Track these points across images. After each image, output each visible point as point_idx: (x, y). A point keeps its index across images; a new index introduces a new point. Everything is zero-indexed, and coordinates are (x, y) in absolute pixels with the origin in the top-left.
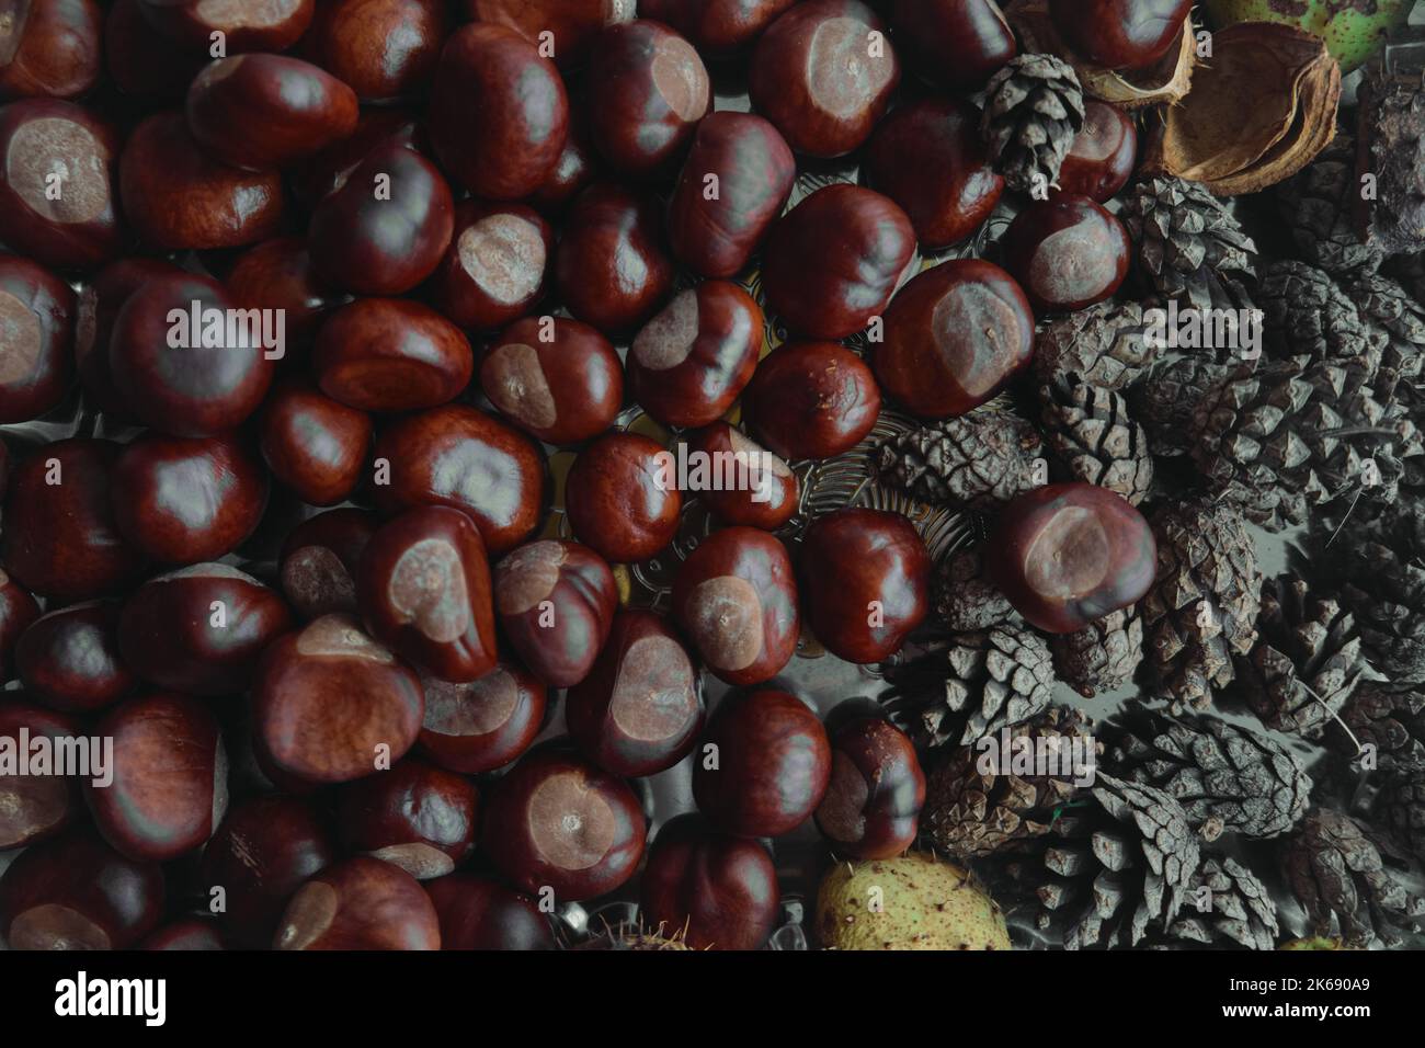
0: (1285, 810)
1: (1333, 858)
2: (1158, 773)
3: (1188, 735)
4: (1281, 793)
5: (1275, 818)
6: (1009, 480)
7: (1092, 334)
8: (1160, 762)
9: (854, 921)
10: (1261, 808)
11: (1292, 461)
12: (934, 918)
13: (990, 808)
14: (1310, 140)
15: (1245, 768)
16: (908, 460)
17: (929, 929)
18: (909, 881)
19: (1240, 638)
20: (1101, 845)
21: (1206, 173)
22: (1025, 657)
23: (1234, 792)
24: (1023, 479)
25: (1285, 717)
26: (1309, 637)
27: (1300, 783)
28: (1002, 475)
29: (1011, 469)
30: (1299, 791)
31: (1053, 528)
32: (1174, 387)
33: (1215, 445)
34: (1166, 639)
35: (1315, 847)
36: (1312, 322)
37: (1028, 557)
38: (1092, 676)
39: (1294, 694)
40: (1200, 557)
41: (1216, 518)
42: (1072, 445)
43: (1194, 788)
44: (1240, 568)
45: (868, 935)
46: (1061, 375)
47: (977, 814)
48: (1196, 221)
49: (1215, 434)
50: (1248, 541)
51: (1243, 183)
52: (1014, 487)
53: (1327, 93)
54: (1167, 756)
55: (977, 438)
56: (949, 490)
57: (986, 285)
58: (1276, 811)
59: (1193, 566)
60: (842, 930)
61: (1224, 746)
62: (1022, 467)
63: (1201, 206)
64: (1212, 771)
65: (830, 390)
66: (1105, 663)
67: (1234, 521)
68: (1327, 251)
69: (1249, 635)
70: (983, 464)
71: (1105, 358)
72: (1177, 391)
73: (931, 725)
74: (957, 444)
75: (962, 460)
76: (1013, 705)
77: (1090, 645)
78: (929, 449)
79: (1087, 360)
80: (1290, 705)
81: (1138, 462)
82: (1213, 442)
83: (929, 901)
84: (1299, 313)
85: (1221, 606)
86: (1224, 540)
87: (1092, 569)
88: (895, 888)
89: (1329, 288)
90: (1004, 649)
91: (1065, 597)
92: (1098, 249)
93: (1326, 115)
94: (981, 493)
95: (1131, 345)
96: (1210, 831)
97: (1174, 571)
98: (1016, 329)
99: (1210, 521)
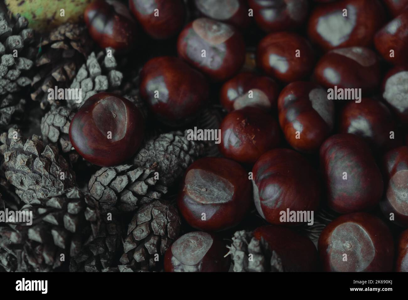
6: (150, 147)
7: (162, 225)
28: (155, 147)
29: (153, 151)
40: (53, 168)
71: (149, 219)
76: (85, 74)
81: (105, 187)
85: (31, 155)
86: (48, 181)
95: (143, 231)
97: (59, 160)
98: (195, 198)
99: (57, 187)
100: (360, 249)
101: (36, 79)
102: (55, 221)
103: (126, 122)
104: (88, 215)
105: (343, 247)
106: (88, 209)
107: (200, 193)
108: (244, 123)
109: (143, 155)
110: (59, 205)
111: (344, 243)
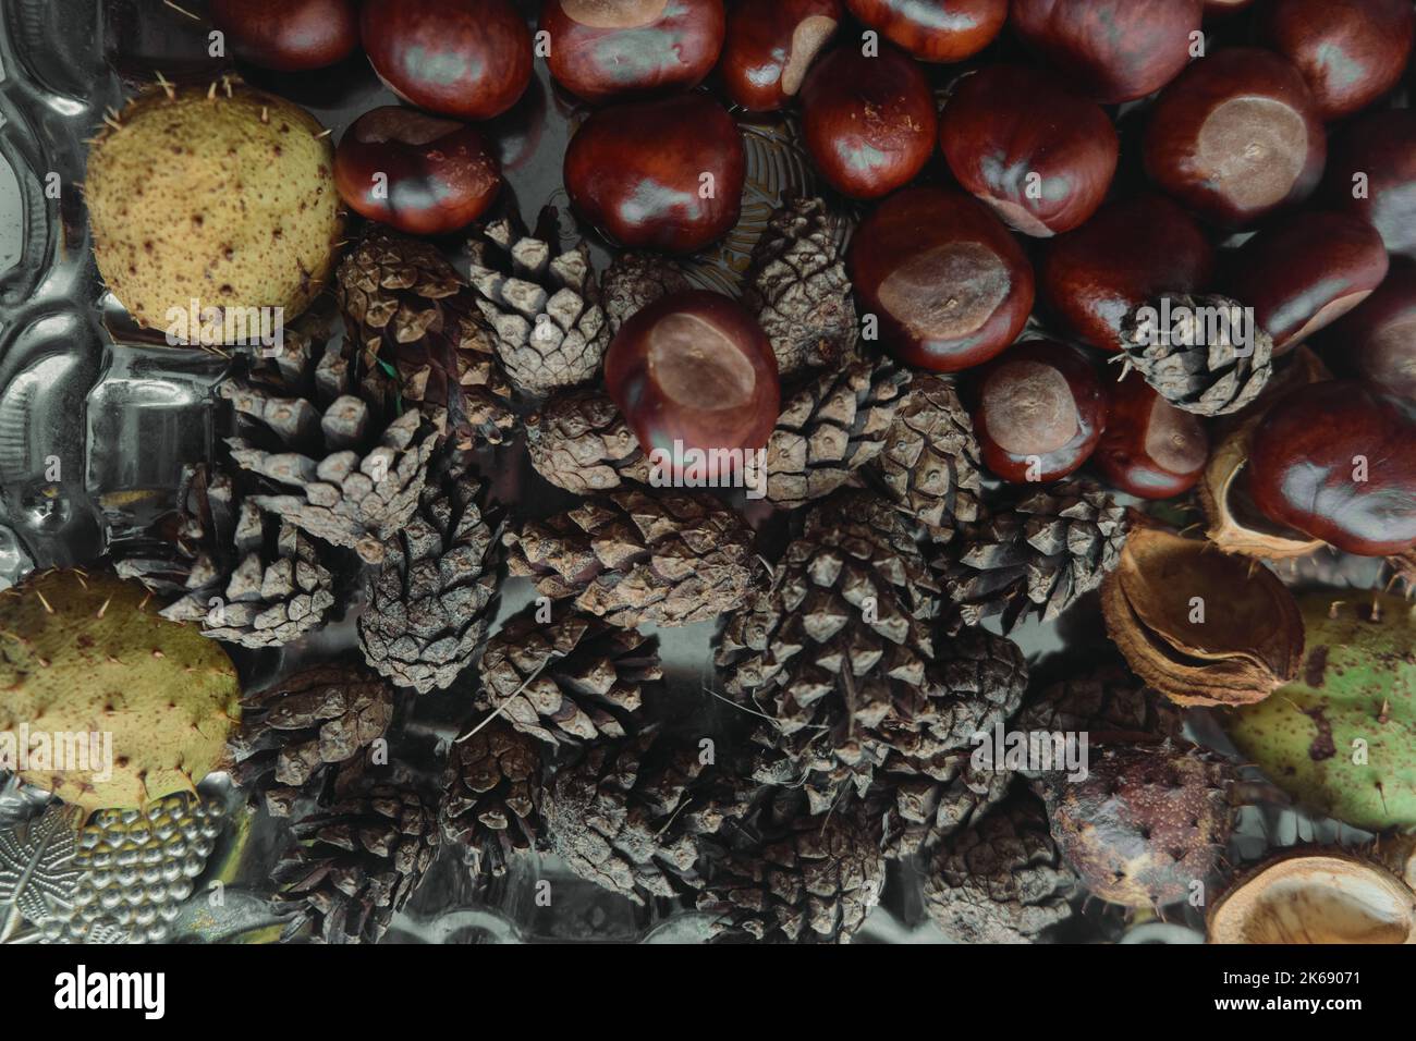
0: (392, 652)
1: (335, 707)
2: (436, 510)
3: (480, 544)
4: (413, 645)
5: (382, 639)
6: (781, 326)
7: (949, 427)
8: (448, 512)
9: (262, 121)
10: (394, 622)
11: (812, 622)
12: (265, 224)
13: (397, 293)
14: (1174, 677)
15: (441, 605)
16: (801, 220)
17: (252, 214)
18: (310, 204)
19: (597, 593)
20: (353, 405)
21: (1129, 575)
22: (574, 343)
23: (414, 592)
24: (782, 342)
25: (502, 653)
26: (598, 671)
27: (424, 671)
28: (788, 317)
29: (795, 327)
30: (415, 668)
31: (730, 352)
32: (887, 524)
33: (828, 541)
34: (595, 512)
35: (348, 690)
36: (963, 681)
37: (698, 319)
38: (552, 424)
39: (531, 657)
40: (692, 543)
41: (737, 566)
42: (824, 390)
43: (419, 548)
44: (679, 589)
45: (245, 134)
46: (906, 378)
47: (390, 279)
48: (1081, 545)
49: (842, 541)
50: (709, 608)
51: (1119, 613)
52: (772, 332)
53: (1230, 688)
54: (456, 518)
55: (829, 292)
56: (769, 262)
57: (1009, 297)
58: (391, 640)
59: (683, 534)
60: (251, 108)
61: (468, 583)
62: (796, 342)
63: (1097, 555)
64: (438, 567)
65: (886, 117)
66: (566, 434)
67: (733, 589)
68: (1041, 712)
69: (600, 603)
70: (799, 295)
71: (922, 442)
72: (883, 528)
73: (496, 226)
74: (822, 269)
75: (805, 273)
76: (517, 323)
77: (588, 417)
78: (814, 242)
79: (919, 420)
80: (517, 654)
81: (802, 474)
82: (833, 538)
83: (286, 223)
84: (974, 670)
85: (635, 565)
86: (712, 571)
87: (683, 388)
88: (301, 183)
89: (1001, 707)
90: (584, 319)
91: (650, 355)
92: (1048, 433)
93: (1205, 689)
94: (765, 297)
95: (937, 471)
96: (368, 546)
97: (675, 513)
98: (956, 333)
99: (733, 559)
100: (1278, 138)
101: (441, 421)
102: (875, 655)
103: (728, 341)
104: (894, 575)
105: (1250, 160)
106: (877, 564)
107: (952, 316)
108: (874, 114)
109: (782, 351)
110: (838, 618)
111: (1244, 152)
